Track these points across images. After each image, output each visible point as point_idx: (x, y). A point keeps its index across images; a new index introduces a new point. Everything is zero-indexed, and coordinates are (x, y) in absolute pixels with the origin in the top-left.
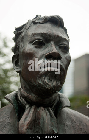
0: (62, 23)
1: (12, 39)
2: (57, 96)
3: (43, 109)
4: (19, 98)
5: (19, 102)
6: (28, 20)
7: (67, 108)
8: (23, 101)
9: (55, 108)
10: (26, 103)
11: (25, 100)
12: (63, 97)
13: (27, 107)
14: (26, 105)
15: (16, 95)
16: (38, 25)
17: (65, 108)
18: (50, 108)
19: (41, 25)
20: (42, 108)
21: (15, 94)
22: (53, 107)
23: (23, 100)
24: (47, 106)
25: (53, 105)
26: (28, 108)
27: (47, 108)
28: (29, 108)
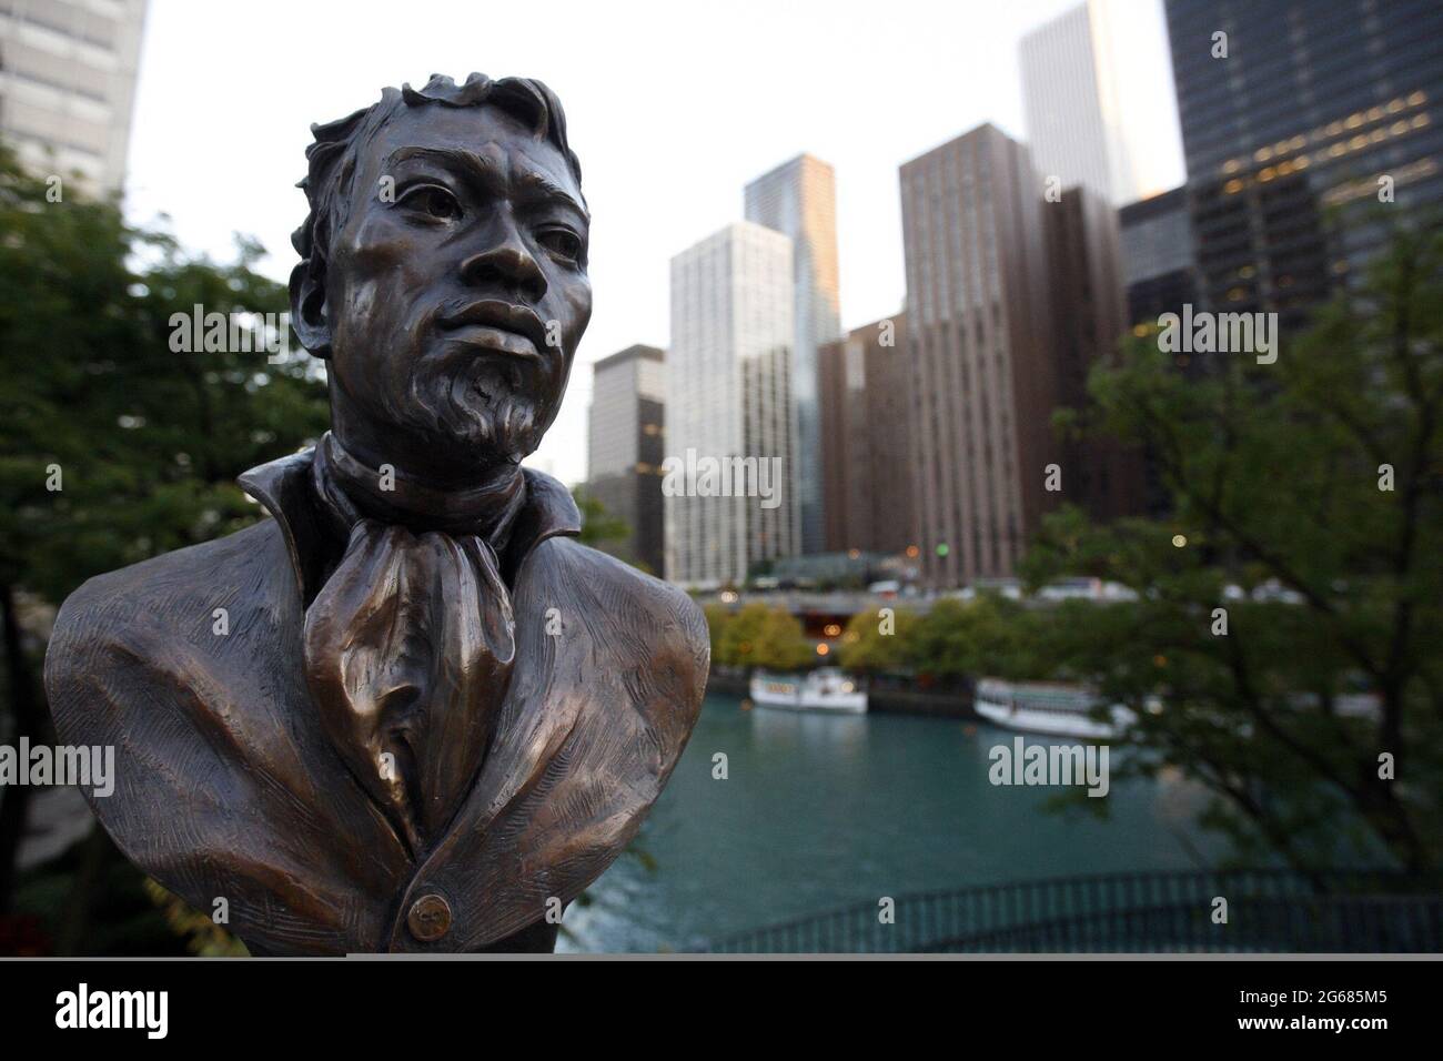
0: (559, 127)
1: (298, 186)
2: (518, 483)
3: (443, 545)
4: (319, 485)
5: (317, 505)
6: (384, 90)
7: (564, 538)
8: (337, 503)
9: (506, 542)
10: (352, 512)
11: (351, 497)
12: (551, 490)
13: (358, 531)
14: (352, 523)
15: (306, 471)
16: (434, 111)
17: (556, 538)
18: (477, 539)
19: (448, 114)
20: (436, 538)
21: (302, 463)
22: (497, 532)
23: (340, 496)
24: (460, 530)
25: (495, 524)
26: (359, 540)
27: (465, 539)
28: (366, 541)
